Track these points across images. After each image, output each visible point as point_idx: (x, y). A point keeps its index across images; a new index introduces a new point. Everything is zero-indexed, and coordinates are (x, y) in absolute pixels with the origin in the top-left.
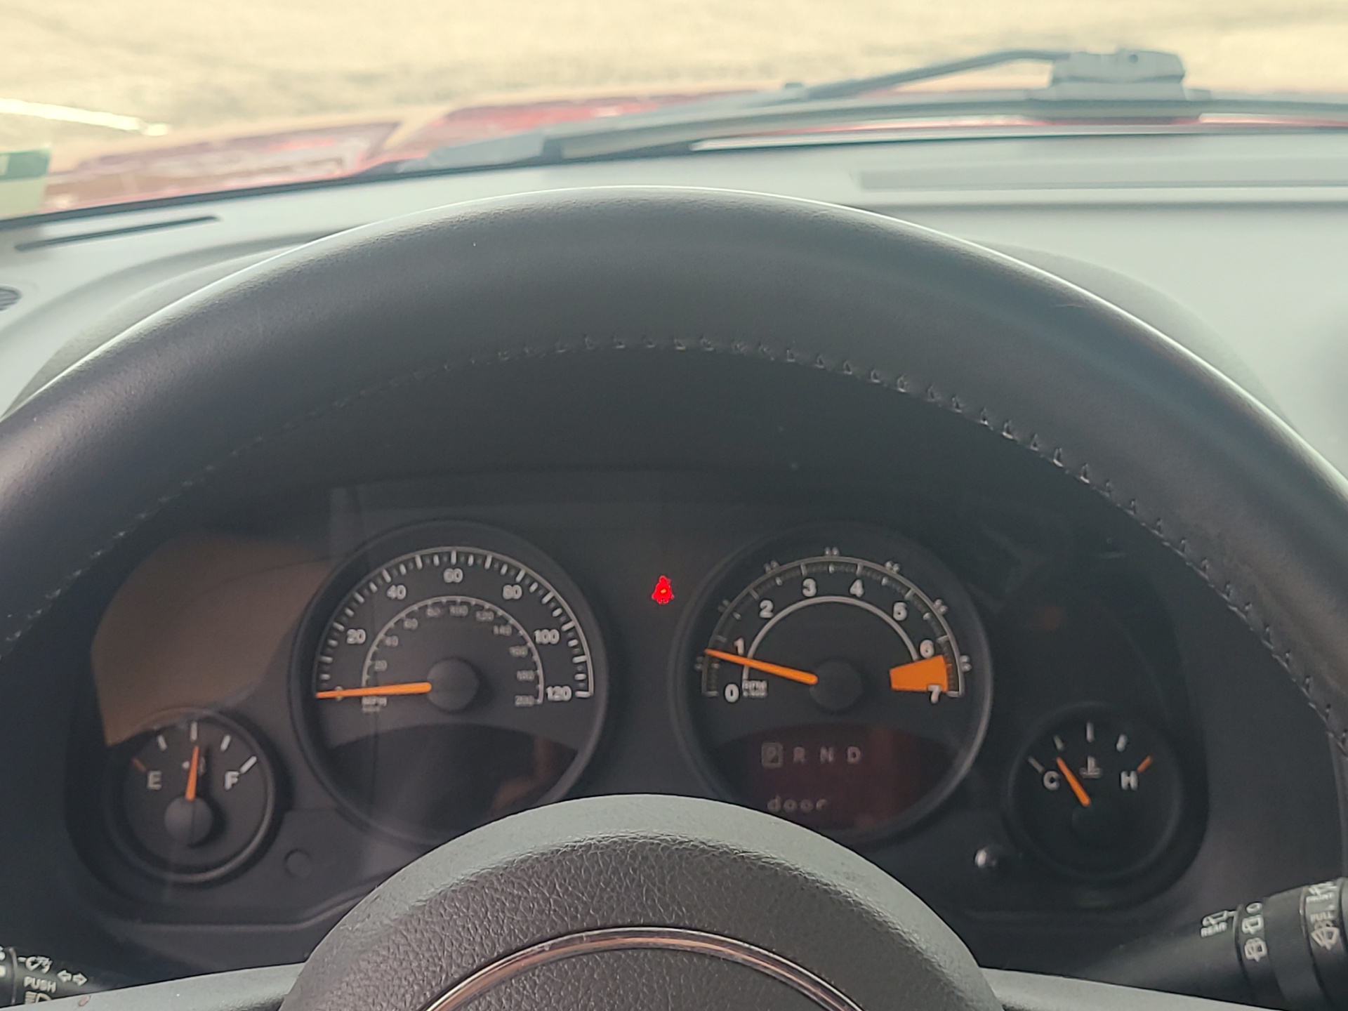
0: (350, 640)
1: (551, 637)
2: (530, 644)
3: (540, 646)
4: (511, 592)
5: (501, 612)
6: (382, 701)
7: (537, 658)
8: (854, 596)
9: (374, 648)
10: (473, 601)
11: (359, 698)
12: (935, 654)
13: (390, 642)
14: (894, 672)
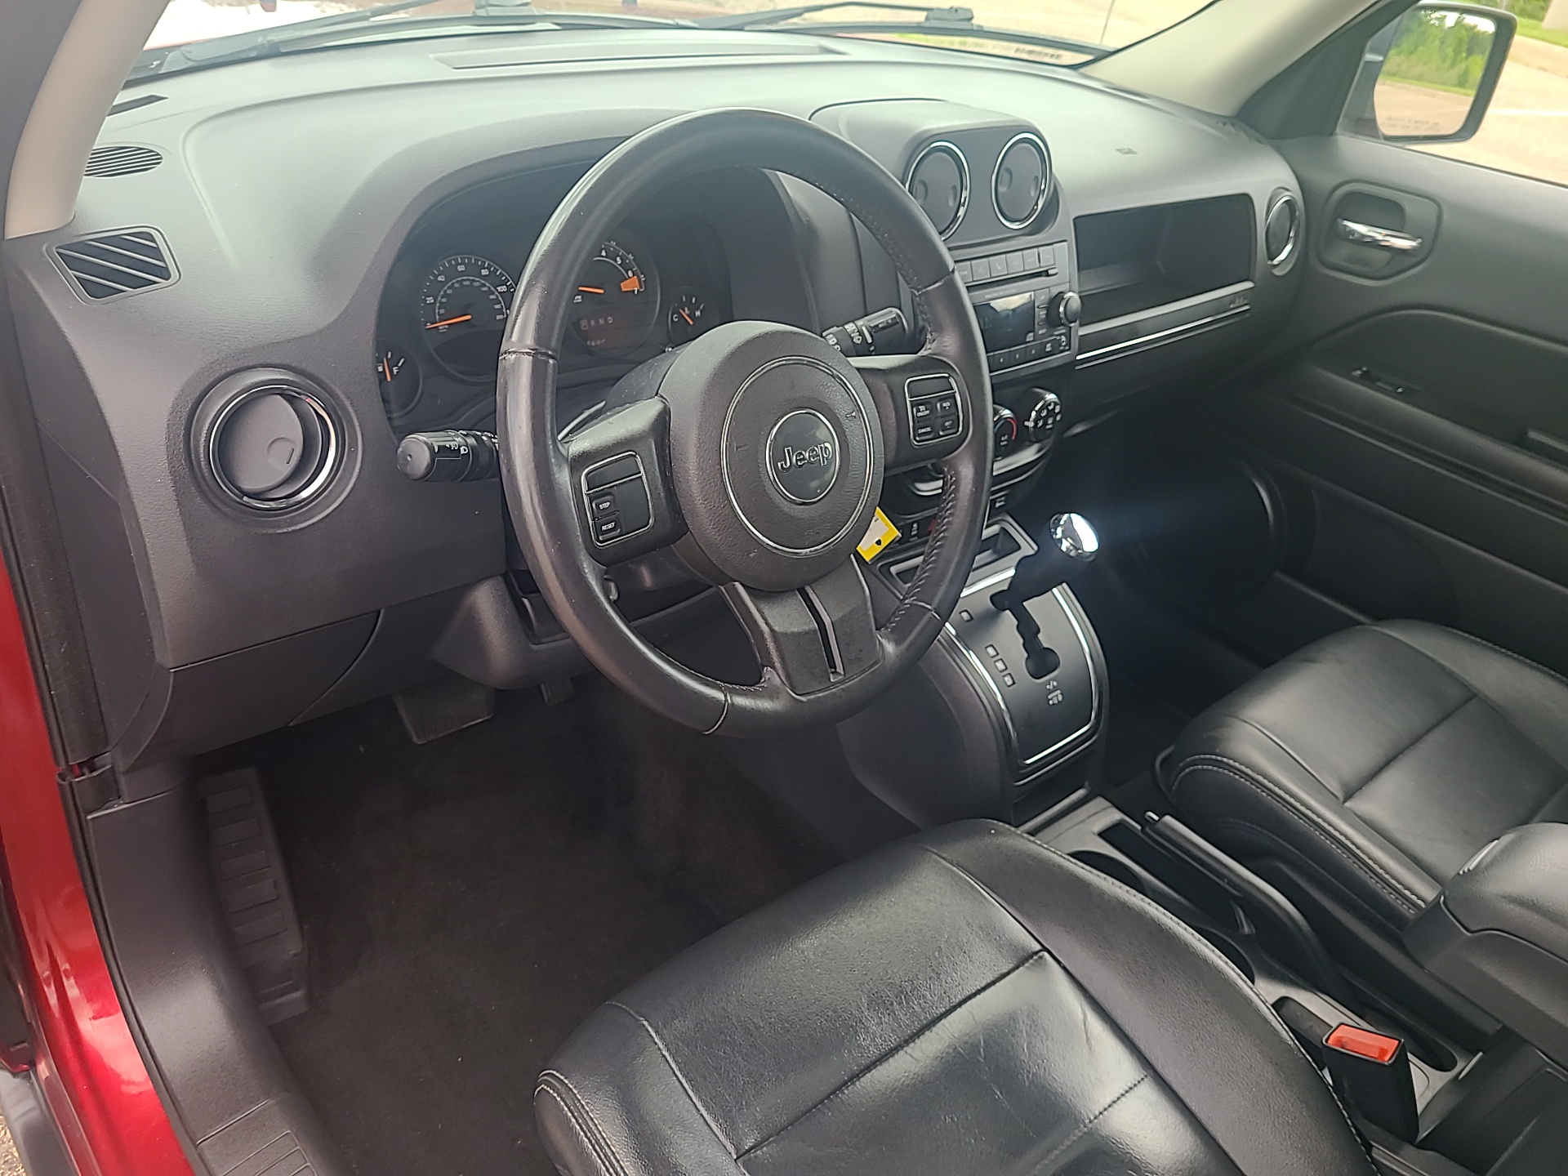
0: (428, 302)
1: (504, 288)
2: (497, 293)
3: (500, 293)
4: (484, 272)
5: (483, 282)
6: (447, 327)
7: (500, 299)
8: (603, 257)
9: (438, 305)
10: (471, 278)
11: (437, 327)
12: (634, 276)
13: (444, 300)
14: (622, 284)
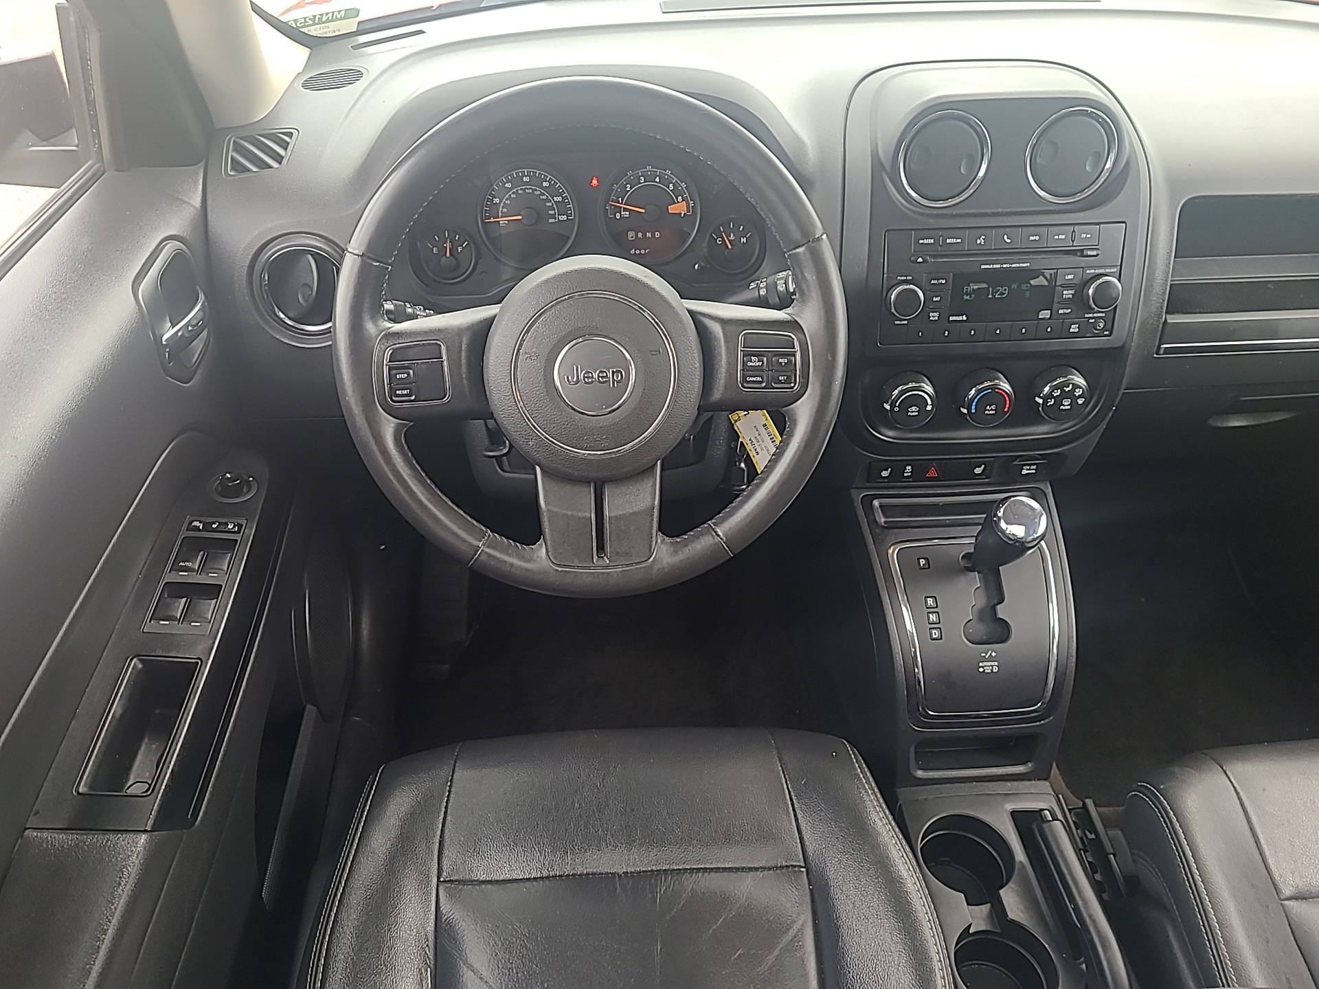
0: (494, 202)
1: (559, 199)
2: (553, 202)
3: (556, 202)
4: (545, 184)
5: (542, 191)
6: (507, 222)
7: (555, 206)
8: (656, 182)
9: (502, 205)
10: (533, 188)
11: (499, 221)
12: (683, 201)
13: (507, 202)
14: (669, 207)
